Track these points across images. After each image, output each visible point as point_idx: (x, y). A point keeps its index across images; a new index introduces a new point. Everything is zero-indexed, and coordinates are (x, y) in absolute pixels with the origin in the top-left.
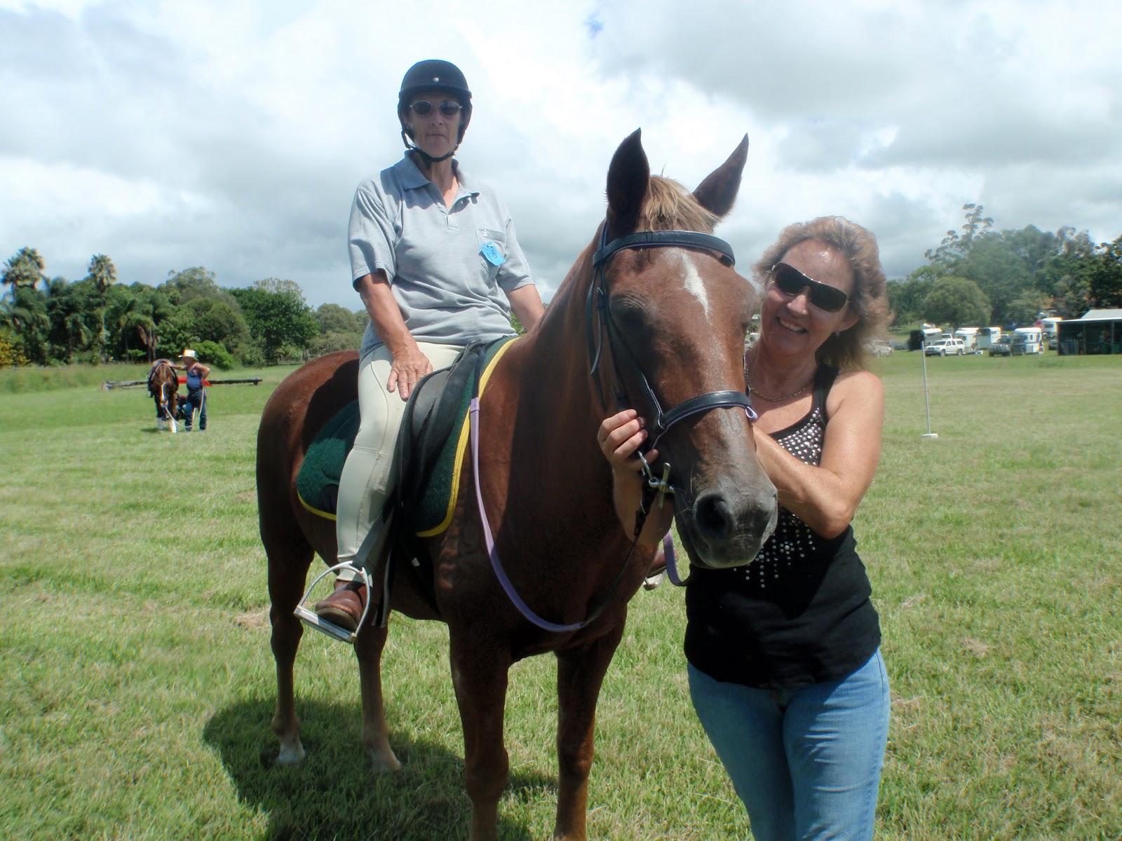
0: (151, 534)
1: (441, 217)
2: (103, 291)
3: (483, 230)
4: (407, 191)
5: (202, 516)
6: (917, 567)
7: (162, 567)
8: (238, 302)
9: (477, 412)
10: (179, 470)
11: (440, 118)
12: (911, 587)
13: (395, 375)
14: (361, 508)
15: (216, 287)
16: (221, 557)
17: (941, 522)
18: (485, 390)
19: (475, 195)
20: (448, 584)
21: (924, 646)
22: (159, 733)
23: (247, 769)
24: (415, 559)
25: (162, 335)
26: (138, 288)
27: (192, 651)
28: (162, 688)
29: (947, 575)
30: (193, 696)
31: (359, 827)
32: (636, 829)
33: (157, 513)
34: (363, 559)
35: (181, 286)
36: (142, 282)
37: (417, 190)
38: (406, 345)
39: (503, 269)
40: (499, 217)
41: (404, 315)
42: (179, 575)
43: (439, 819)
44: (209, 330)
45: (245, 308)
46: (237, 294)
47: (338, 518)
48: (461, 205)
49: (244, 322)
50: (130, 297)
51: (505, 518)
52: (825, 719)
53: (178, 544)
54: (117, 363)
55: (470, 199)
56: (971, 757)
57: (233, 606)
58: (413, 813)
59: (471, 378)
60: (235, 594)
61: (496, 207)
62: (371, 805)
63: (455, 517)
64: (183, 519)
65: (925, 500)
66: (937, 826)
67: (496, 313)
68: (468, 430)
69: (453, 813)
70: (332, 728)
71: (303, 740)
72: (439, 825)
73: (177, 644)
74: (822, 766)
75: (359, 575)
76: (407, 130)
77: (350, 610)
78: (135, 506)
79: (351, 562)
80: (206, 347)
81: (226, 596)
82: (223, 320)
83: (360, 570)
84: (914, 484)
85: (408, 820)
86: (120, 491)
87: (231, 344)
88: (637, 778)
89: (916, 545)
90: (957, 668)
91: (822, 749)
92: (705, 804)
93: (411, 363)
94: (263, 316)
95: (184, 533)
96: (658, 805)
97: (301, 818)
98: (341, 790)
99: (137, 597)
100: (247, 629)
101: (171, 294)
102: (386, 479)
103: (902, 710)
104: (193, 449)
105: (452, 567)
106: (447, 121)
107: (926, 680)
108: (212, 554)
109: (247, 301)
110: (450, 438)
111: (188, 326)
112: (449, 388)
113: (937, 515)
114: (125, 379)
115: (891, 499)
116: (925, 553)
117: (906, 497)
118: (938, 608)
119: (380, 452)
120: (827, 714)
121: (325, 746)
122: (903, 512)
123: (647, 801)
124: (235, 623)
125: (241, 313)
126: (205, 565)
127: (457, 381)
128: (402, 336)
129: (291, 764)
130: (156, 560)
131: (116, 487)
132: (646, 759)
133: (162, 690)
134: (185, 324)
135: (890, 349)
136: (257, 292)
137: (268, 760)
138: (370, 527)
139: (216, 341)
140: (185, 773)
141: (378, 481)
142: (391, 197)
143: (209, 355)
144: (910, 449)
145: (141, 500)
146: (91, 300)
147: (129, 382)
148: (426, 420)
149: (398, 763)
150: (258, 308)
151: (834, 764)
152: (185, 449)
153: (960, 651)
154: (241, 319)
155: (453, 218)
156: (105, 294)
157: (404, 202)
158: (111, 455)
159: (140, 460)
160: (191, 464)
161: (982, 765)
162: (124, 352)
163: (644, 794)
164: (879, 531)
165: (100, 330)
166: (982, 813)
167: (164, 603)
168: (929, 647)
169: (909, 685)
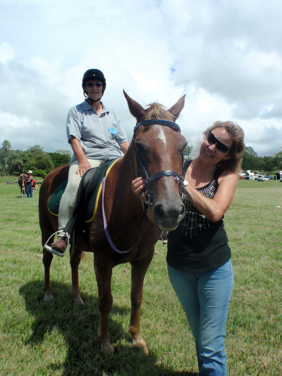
0: (14, 229)
1: (96, 119)
2: (7, 152)
3: (110, 123)
4: (85, 111)
5: (31, 224)
6: (267, 248)
7: (16, 239)
8: (51, 157)
9: (105, 182)
10: (26, 209)
11: (95, 87)
12: (264, 254)
13: (79, 169)
14: (66, 212)
15: (44, 152)
16: (35, 237)
17: (278, 234)
18: (108, 175)
19: (108, 113)
20: (93, 238)
21: (266, 273)
22: (6, 289)
23: (33, 301)
24: (84, 230)
25: (25, 167)
26: (18, 151)
27: (21, 265)
28: (9, 275)
29: (277, 251)
30: (19, 278)
31: (66, 321)
32: (159, 326)
33: (16, 222)
34: (67, 229)
35: (32, 151)
36: (19, 150)
37: (88, 110)
38: (83, 160)
39: (117, 137)
40: (116, 119)
41: (84, 150)
42: (21, 242)
43: (93, 320)
44: (41, 166)
45: (53, 159)
46: (51, 154)
47: (59, 215)
48: (103, 115)
49: (53, 164)
50: (16, 154)
51: (111, 216)
52: (210, 283)
53: (22, 232)
54: (10, 176)
55: (106, 114)
56: (276, 309)
57: (37, 252)
58: (84, 318)
59: (104, 171)
60: (38, 248)
61: (115, 117)
62: (71, 315)
63: (96, 216)
64: (25, 224)
65: (273, 227)
66: (261, 330)
67: (115, 150)
68: (101, 188)
69: (98, 318)
70: (63, 290)
71: (52, 293)
72: (93, 322)
73: (17, 263)
74: (208, 299)
75: (65, 235)
76: (85, 92)
77: (62, 246)
78: (9, 220)
79: (63, 230)
80: (39, 172)
81: (35, 249)
82: (45, 163)
83: (66, 233)
84: (270, 222)
85: (83, 319)
86: (6, 215)
87: (48, 171)
88: (161, 310)
89: (268, 241)
90: (275, 280)
91: (209, 293)
92: (183, 320)
93: (84, 165)
94: (59, 162)
95: (24, 229)
96: (167, 319)
97: (48, 317)
98: (62, 309)
99: (6, 248)
100: (40, 259)
101: (29, 153)
102: (74, 203)
103: (255, 293)
104: (31, 203)
105: (94, 233)
106: (98, 88)
107: (265, 284)
108: (33, 235)
109: (53, 157)
110: (95, 190)
111: (34, 164)
112: (96, 173)
113: (276, 232)
114: (12, 181)
115: (262, 226)
116: (270, 244)
117: (267, 226)
118: (272, 261)
119: (73, 194)
120: (211, 281)
121: (59, 295)
122: (265, 231)
123: (164, 318)
124: (36, 257)
125: (52, 161)
126: (29, 239)
127: (99, 171)
128: (82, 156)
129: (48, 301)
130: (14, 237)
131: (4, 214)
132: (165, 304)
133: (9, 276)
134: (33, 164)
135: (268, 179)
136: (57, 154)
137: (40, 299)
138: (69, 219)
139: (43, 170)
140: (13, 302)
141: (72, 203)
142: (80, 113)
143: (40, 174)
144: (271, 211)
145: (12, 218)
146: (3, 155)
147: (13, 182)
148: (88, 183)
149: (83, 302)
150: (57, 159)
151: (212, 298)
152: (29, 203)
153: (277, 275)
154: (51, 162)
155: (100, 119)
156: (7, 153)
157: (84, 114)
158: (5, 204)
159: (13, 206)
160: (30, 208)
161: (279, 312)
162: (13, 172)
163: (163, 316)
164: (256, 236)
165: (5, 165)
166: (277, 327)
167: (14, 250)
168: (267, 273)
169: (258, 285)
